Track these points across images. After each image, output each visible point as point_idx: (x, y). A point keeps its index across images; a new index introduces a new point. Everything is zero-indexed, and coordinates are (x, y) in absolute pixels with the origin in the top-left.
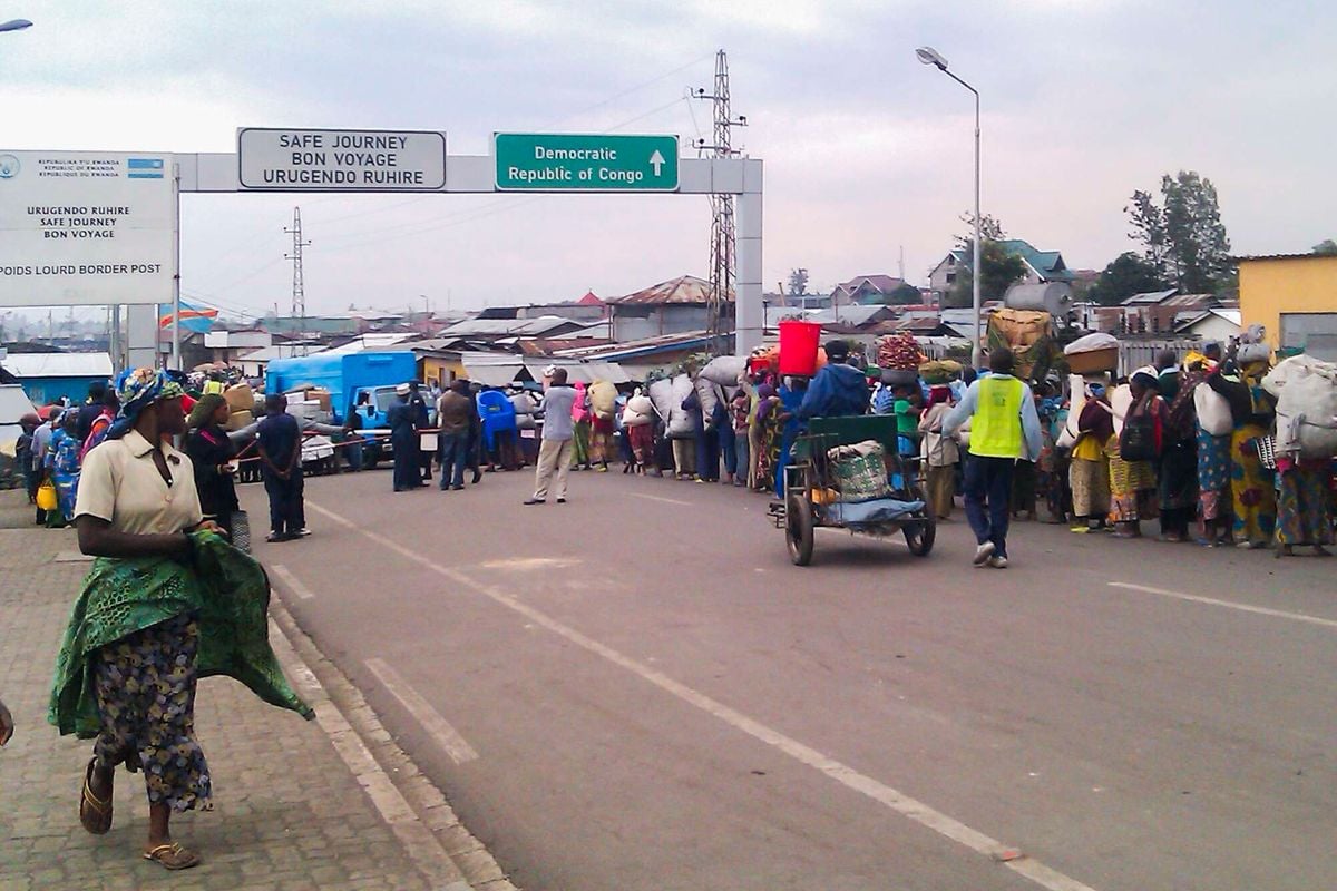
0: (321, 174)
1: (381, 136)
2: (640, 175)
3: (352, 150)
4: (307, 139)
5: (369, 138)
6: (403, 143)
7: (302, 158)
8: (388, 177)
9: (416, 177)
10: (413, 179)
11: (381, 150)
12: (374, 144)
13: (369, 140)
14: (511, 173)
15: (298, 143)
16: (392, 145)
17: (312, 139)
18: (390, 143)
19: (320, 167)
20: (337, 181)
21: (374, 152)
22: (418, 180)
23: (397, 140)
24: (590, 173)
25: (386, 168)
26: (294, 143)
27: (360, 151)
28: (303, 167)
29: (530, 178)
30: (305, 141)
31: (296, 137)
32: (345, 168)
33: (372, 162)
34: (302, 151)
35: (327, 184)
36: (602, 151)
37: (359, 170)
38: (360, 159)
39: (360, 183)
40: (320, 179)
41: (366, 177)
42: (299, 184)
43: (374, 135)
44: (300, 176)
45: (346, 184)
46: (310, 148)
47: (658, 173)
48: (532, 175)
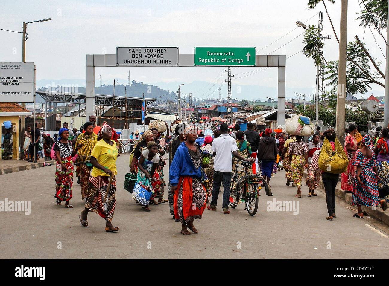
0: (140, 61)
1: (159, 49)
2: (242, 61)
3: (150, 53)
4: (137, 50)
5: (155, 49)
6: (165, 51)
7: (135, 56)
8: (161, 62)
9: (169, 62)
10: (168, 62)
11: (159, 53)
12: (157, 51)
13: (155, 50)
14: (199, 60)
15: (134, 51)
16: (162, 52)
17: (138, 50)
18: (161, 51)
19: (140, 59)
20: (145, 63)
21: (157, 54)
22: (170, 62)
23: (164, 50)
24: (225, 60)
25: (160, 59)
26: (133, 51)
27: (152, 54)
28: (135, 59)
29: (205, 62)
30: (136, 51)
31: (133, 49)
32: (148, 59)
33: (156, 57)
34: (135, 54)
35: (142, 64)
36: (229, 53)
37: (152, 59)
38: (152, 56)
39: (152, 63)
40: (140, 62)
41: (154, 62)
42: (134, 64)
43: (157, 49)
44: (134, 61)
45: (148, 64)
46: (137, 53)
47: (248, 60)
48: (206, 61)
